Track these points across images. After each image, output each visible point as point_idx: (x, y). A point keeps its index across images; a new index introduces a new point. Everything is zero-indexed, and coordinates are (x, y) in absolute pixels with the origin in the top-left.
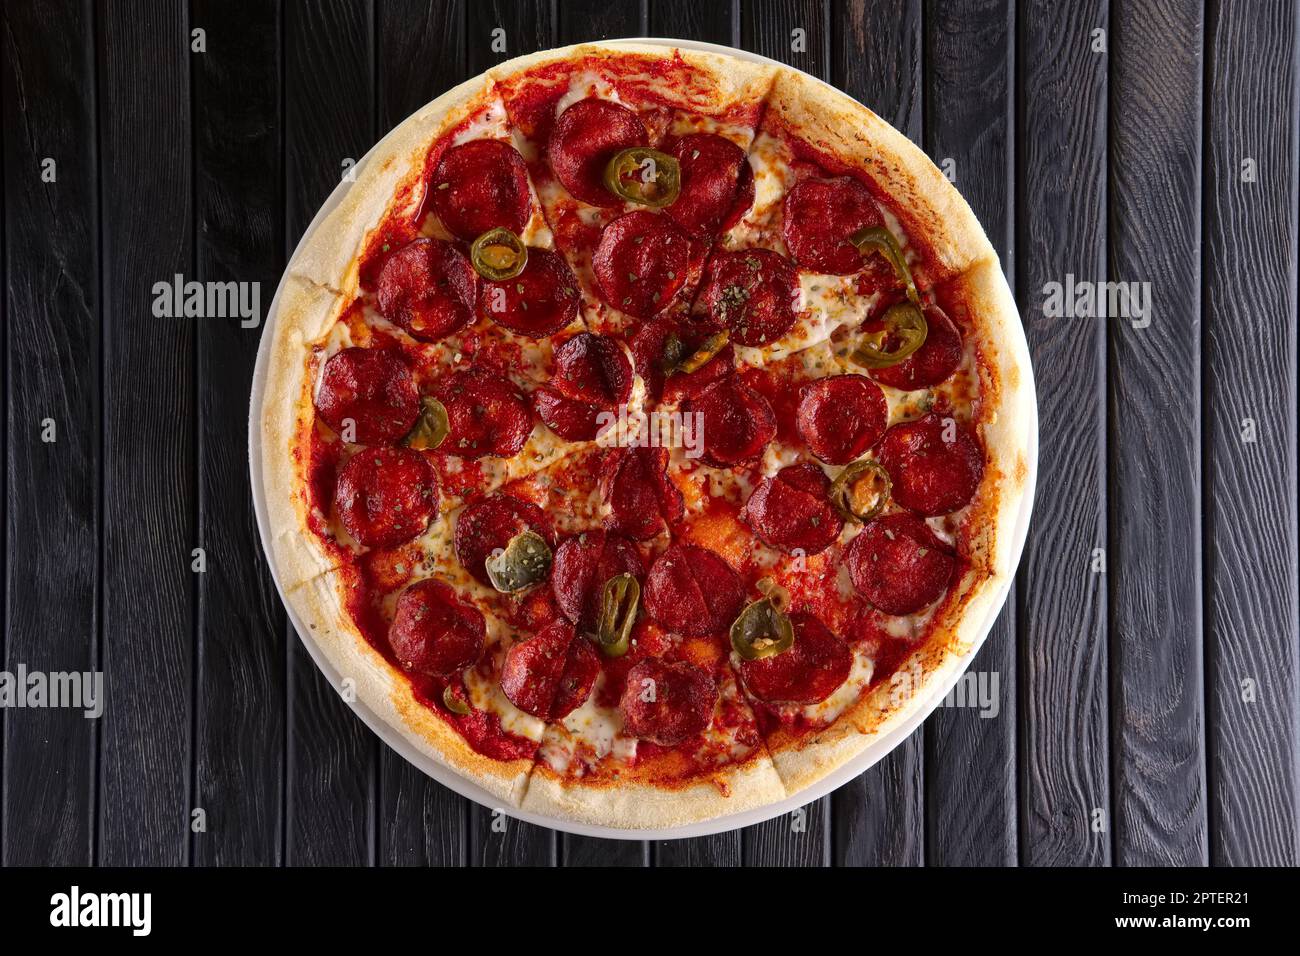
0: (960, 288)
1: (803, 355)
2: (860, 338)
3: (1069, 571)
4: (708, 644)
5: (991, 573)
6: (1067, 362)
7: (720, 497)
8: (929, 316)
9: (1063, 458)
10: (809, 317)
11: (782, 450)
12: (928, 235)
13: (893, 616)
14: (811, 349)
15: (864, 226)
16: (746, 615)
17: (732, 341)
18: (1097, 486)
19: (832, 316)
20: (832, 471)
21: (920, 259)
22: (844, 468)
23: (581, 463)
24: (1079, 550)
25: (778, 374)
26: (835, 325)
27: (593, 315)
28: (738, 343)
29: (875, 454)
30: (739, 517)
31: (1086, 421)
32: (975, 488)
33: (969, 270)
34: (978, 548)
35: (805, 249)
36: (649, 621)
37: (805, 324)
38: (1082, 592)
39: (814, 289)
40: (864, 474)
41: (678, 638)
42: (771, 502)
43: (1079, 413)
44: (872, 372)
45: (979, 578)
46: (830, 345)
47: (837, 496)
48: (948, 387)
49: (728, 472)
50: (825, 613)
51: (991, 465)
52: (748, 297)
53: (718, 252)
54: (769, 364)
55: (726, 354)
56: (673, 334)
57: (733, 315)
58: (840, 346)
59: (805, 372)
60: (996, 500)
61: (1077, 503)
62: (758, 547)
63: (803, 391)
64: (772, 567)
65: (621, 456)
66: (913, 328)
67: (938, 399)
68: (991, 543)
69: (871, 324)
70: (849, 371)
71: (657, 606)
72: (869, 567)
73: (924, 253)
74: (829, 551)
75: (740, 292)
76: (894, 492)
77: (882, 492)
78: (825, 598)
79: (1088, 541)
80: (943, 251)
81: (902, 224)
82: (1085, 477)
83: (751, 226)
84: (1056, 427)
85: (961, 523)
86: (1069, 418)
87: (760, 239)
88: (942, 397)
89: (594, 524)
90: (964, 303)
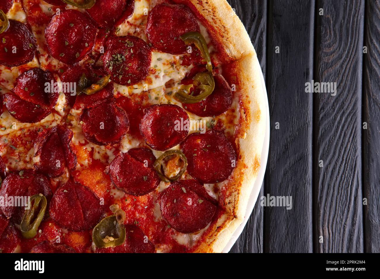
0: (235, 67)
1: (149, 92)
2: (180, 87)
3: (341, 185)
4: (81, 236)
5: (235, 217)
6: (340, 79)
7: (97, 160)
8: (217, 80)
9: (338, 127)
10: (155, 73)
11: (132, 139)
12: (220, 38)
13: (181, 233)
14: (154, 90)
15: (189, 31)
16: (102, 223)
17: (113, 81)
18: (356, 142)
19: (166, 74)
20: (157, 154)
21: (216, 51)
22: (163, 152)
23: (27, 134)
24: (346, 175)
25: (135, 100)
26: (168, 79)
27: (43, 60)
28: (116, 82)
29: (181, 147)
30: (105, 171)
31: (350, 108)
32: (232, 171)
33: (241, 59)
34: (229, 203)
35: (157, 39)
36: (51, 221)
37: (152, 77)
38: (349, 197)
39: (159, 60)
40: (174, 157)
41: (66, 231)
42: (123, 165)
43: (347, 105)
44: (184, 105)
45: (228, 219)
46: (164, 89)
47: (157, 167)
48: (223, 118)
49: (103, 147)
50: (145, 226)
51: (241, 160)
52: (125, 60)
53: (112, 36)
54: (132, 95)
55: (109, 87)
56: (84, 74)
57: (116, 68)
58: (169, 90)
59: (150, 101)
60: (241, 179)
61: (345, 151)
62: (114, 188)
63: (145, 110)
64: (120, 199)
65: (48, 133)
66: (208, 84)
67: (217, 123)
68: (236, 201)
69: (186, 81)
70: (172, 103)
71: (56, 213)
72: (171, 205)
73: (218, 47)
74: (150, 194)
75: (121, 57)
76: (188, 168)
77: (182, 167)
78: (146, 219)
79: (352, 170)
80: (227, 47)
81: (208, 32)
82: (349, 138)
83: (131, 25)
84: (334, 111)
85: (222, 189)
86: (341, 107)
87: (135, 32)
88: (220, 122)
89: (29, 166)
90: (236, 75)
